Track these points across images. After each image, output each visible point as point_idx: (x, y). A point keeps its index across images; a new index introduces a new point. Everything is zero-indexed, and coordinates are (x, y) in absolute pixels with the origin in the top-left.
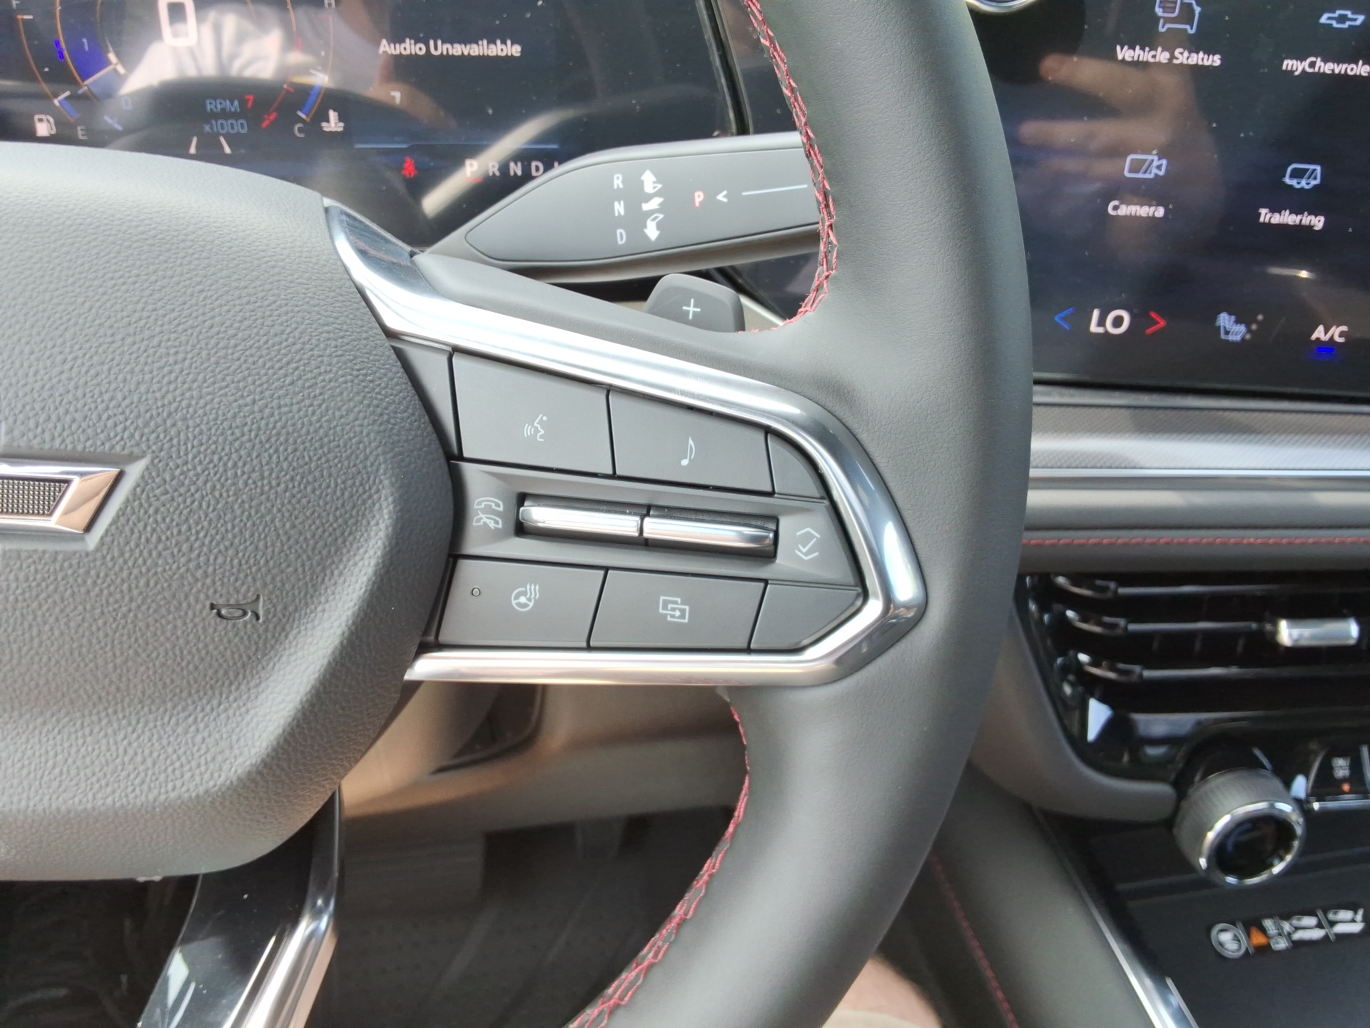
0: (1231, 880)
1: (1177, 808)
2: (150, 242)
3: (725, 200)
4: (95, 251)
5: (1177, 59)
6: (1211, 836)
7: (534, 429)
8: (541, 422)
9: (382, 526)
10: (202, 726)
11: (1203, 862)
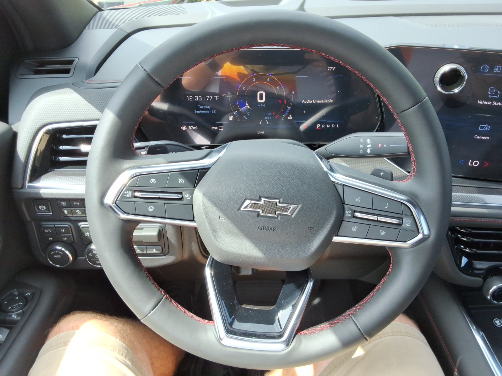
0: (495, 302)
1: (483, 284)
2: (298, 167)
3: (386, 146)
4: (291, 170)
5: (494, 104)
6: (491, 291)
7: (358, 200)
8: (359, 199)
9: (334, 216)
10: (304, 246)
11: (489, 297)
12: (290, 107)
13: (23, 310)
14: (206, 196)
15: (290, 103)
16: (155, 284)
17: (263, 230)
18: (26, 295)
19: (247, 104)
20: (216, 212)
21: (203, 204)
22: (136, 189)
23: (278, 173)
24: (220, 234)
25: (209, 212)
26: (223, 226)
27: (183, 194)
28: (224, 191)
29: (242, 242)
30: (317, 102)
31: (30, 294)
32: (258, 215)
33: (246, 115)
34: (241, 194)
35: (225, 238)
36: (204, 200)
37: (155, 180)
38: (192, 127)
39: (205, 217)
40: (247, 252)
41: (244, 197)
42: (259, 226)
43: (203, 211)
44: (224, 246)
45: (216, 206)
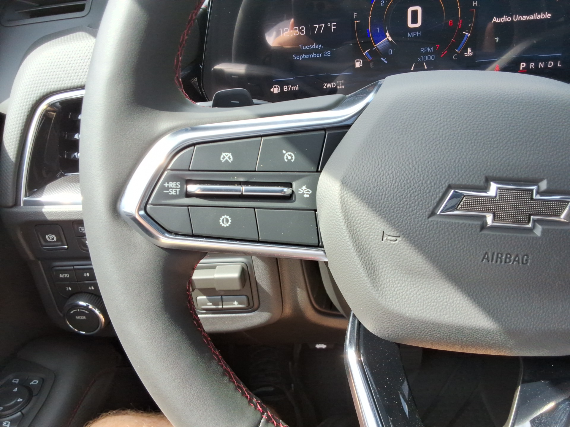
12: (468, 32)
13: (23, 411)
14: (349, 186)
15: (470, 25)
16: (242, 390)
17: (497, 261)
18: (31, 384)
19: (387, 34)
20: (374, 224)
21: (342, 205)
22: (189, 175)
23: (524, 121)
24: (385, 275)
25: (357, 223)
26: (392, 257)
27: (294, 186)
28: (392, 173)
29: (441, 292)
30: (520, 18)
31: (38, 381)
32: (484, 226)
33: (386, 55)
34: (436, 175)
35: (398, 284)
36: (344, 195)
37: (230, 154)
38: (290, 86)
39: (350, 237)
40: (455, 317)
41: (444, 183)
42: (485, 252)
43: (344, 221)
44: (398, 304)
45: (374, 209)
